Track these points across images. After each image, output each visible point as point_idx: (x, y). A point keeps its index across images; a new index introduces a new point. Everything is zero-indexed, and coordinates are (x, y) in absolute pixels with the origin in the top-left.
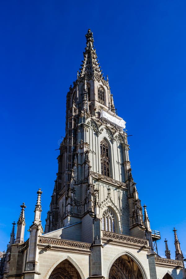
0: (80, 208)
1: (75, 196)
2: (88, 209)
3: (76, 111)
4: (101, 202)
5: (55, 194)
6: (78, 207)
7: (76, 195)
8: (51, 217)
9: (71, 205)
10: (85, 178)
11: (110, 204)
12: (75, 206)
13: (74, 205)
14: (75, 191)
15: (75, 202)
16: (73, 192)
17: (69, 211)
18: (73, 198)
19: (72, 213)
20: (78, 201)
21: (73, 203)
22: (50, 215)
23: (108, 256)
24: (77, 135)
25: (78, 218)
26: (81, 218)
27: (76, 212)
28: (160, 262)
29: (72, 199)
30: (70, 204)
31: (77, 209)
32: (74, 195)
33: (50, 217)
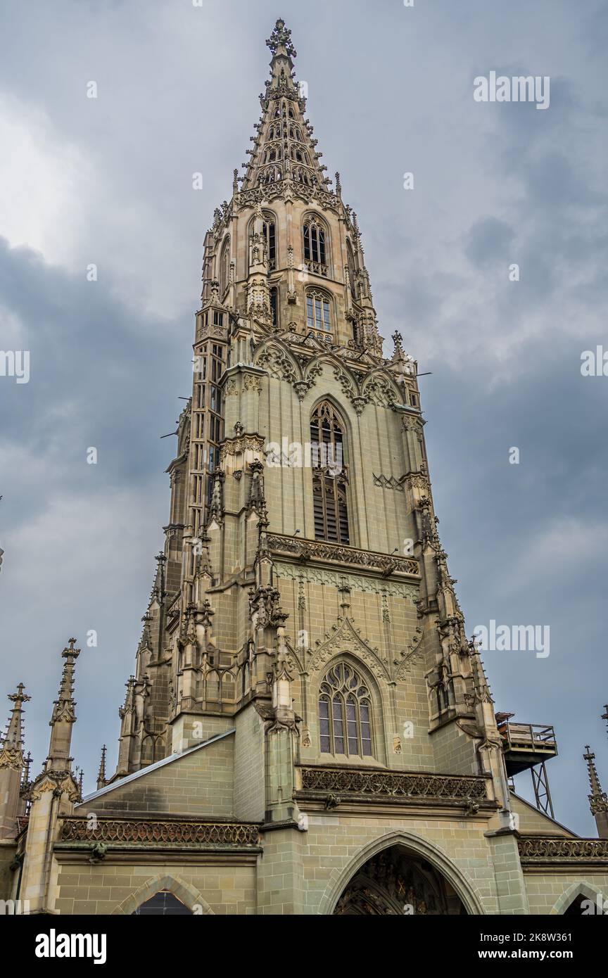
0: (228, 677)
1: (212, 636)
2: (254, 685)
3: (221, 316)
4: (314, 641)
5: (157, 606)
6: (220, 676)
7: (216, 630)
8: (140, 699)
9: (197, 670)
10: (246, 566)
11: (349, 647)
12: (210, 672)
13: (208, 668)
14: (211, 614)
15: (212, 658)
16: (205, 622)
17: (187, 693)
18: (201, 642)
19: (201, 699)
20: (220, 652)
21: (204, 661)
22: (135, 694)
23: (323, 859)
24: (224, 402)
25: (221, 717)
26: (234, 717)
27: (213, 695)
28: (542, 855)
29: (198, 649)
30: (192, 669)
31: (219, 683)
32: (210, 632)
33: (134, 701)
